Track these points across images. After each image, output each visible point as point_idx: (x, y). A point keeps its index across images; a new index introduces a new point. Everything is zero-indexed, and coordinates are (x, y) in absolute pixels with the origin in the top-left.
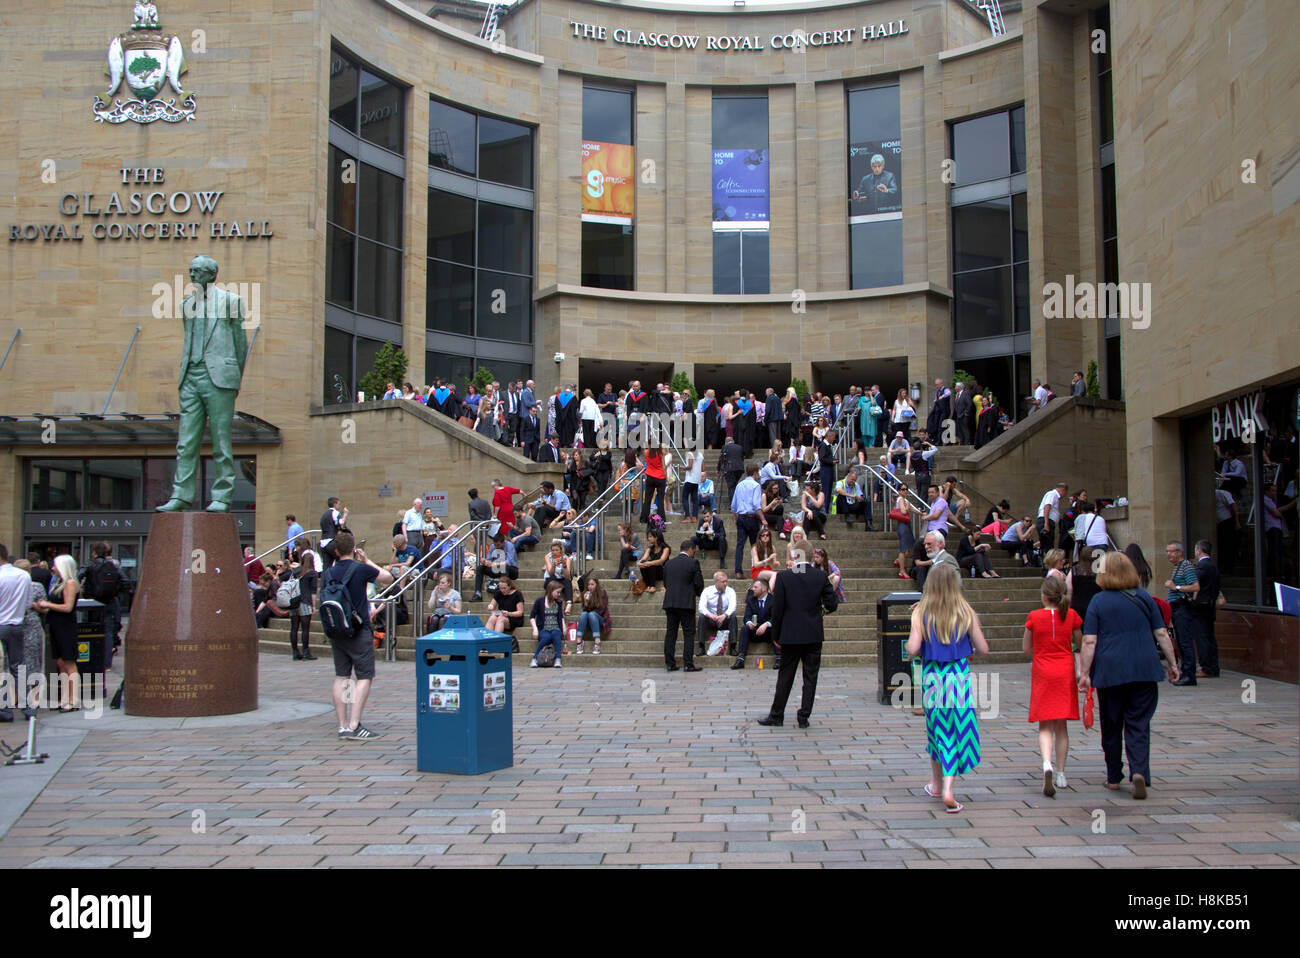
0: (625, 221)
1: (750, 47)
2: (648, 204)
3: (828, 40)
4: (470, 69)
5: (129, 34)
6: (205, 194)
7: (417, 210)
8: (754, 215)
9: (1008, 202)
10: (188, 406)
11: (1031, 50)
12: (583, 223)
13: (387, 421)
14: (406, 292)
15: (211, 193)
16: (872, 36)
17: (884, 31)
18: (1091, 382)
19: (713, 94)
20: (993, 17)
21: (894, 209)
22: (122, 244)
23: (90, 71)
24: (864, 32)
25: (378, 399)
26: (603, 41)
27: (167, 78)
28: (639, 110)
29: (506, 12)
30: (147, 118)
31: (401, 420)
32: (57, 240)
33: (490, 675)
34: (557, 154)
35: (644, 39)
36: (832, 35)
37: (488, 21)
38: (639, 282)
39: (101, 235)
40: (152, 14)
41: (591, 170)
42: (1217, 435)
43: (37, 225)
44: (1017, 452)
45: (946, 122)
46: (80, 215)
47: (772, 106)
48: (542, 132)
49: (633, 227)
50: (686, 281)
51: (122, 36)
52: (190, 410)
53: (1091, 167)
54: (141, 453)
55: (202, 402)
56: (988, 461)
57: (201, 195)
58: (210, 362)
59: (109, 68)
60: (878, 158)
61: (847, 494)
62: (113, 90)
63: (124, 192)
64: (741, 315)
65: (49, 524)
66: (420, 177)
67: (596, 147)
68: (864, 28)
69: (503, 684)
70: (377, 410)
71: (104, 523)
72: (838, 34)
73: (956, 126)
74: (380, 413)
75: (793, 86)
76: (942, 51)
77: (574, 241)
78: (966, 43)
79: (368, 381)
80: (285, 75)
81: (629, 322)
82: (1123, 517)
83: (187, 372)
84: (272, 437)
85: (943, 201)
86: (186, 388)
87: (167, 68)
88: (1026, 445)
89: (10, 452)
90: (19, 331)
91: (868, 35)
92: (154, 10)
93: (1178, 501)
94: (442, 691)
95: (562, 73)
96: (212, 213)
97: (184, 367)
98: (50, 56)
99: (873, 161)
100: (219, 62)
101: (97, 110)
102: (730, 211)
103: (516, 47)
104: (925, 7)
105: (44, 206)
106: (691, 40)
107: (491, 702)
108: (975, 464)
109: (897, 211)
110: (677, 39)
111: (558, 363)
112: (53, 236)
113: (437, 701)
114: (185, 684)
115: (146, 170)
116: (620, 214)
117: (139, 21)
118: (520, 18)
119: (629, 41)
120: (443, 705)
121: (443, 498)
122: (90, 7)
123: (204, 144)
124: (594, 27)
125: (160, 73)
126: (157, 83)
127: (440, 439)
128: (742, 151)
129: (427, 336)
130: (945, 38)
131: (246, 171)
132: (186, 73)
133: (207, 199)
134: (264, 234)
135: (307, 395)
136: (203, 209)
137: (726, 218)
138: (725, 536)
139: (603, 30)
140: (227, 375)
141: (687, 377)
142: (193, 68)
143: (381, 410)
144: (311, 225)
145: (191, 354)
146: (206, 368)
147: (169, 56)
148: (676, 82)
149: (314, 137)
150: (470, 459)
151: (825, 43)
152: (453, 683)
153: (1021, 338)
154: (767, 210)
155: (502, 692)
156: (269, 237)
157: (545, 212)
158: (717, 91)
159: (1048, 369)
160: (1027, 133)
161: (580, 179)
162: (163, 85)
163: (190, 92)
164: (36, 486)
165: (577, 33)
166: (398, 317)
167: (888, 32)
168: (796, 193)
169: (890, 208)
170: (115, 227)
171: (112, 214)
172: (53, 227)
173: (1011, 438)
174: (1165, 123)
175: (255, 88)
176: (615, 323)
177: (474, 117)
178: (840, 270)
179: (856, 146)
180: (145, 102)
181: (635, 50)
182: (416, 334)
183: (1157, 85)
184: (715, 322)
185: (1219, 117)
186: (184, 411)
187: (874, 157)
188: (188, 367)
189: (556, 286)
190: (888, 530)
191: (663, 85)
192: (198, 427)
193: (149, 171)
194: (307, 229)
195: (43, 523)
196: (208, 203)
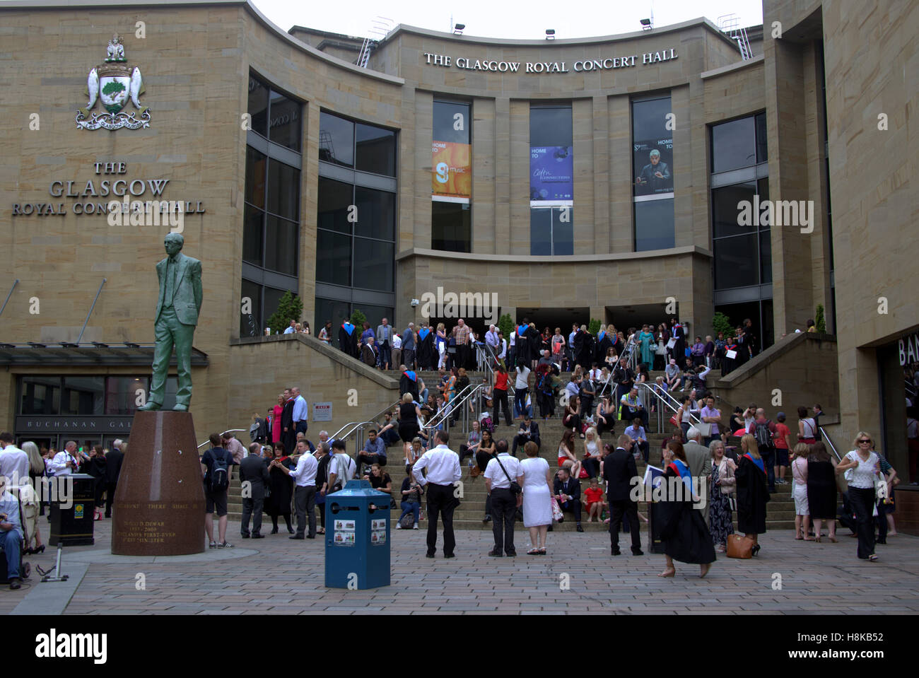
0: (465, 201)
1: (558, 70)
2: (482, 187)
3: (617, 64)
4: (350, 89)
5: (103, 65)
6: (156, 181)
7: (310, 193)
8: (561, 196)
9: (755, 184)
10: (162, 337)
11: (770, 70)
12: (433, 202)
13: (288, 349)
14: (301, 254)
15: (160, 181)
16: (650, 61)
17: (659, 57)
18: (819, 321)
19: (531, 105)
20: (743, 45)
21: (668, 190)
22: (93, 218)
23: (75, 92)
24: (644, 58)
25: (279, 333)
26: (448, 67)
27: (130, 97)
28: (475, 117)
29: (376, 46)
30: (114, 126)
31: (298, 349)
32: (47, 215)
33: (376, 521)
34: (414, 151)
35: (479, 65)
36: (620, 61)
37: (363, 52)
38: (475, 246)
39: (79, 211)
40: (120, 51)
41: (439, 162)
42: (902, 360)
43: (33, 203)
44: (761, 374)
45: (707, 124)
46: (64, 197)
47: (574, 115)
48: (403, 135)
49: (470, 205)
50: (510, 245)
51: (98, 67)
52: (162, 339)
53: (818, 157)
54: (104, 372)
55: (171, 334)
56: (738, 382)
57: (153, 182)
58: (177, 306)
59: (88, 90)
60: (655, 152)
61: (629, 404)
62: (91, 106)
63: (97, 179)
64: (552, 270)
65: (34, 424)
66: (313, 168)
67: (443, 146)
68: (644, 55)
69: (384, 528)
70: (280, 341)
71: (75, 424)
72: (625, 60)
73: (714, 128)
74: (282, 344)
75: (590, 99)
76: (703, 71)
77: (426, 215)
78: (722, 65)
79: (273, 319)
80: (216, 95)
81: (468, 276)
82: (837, 422)
83: (161, 313)
84: (201, 361)
85: (705, 184)
86: (160, 324)
87: (130, 90)
88: (768, 369)
89: (8, 371)
90: (17, 281)
91: (647, 60)
92: (121, 48)
93: (877, 411)
94: (343, 531)
95: (418, 90)
96: (161, 195)
97: (159, 309)
98: (46, 82)
99: (651, 154)
100: (167, 86)
101: (79, 121)
102: (544, 192)
103: (384, 72)
104: (691, 39)
105: (38, 190)
106: (514, 66)
107: (376, 539)
108: (728, 383)
109: (670, 192)
110: (503, 65)
111: (414, 307)
112: (44, 212)
113: (339, 539)
114: (156, 532)
115: (113, 164)
116: (461, 195)
117: (111, 57)
118: (387, 50)
119: (468, 67)
120: (344, 541)
121: (328, 407)
122: (76, 46)
123: (156, 145)
124: (441, 57)
125: (125, 93)
126: (123, 101)
127: (327, 363)
128: (551, 148)
129: (316, 286)
130: (705, 61)
131: (186, 165)
132: (144, 93)
133: (157, 185)
134: (198, 211)
135: (228, 330)
136: (154, 192)
137: (541, 198)
138: (539, 435)
139: (448, 59)
140: (188, 315)
141: (511, 317)
142: (149, 90)
143: (284, 341)
144: (233, 204)
145: (164, 300)
146: (174, 310)
147: (131, 81)
148: (503, 97)
149: (236, 140)
150: (349, 378)
151: (615, 66)
152: (351, 526)
153: (765, 288)
154: (572, 193)
155: (384, 533)
156: (202, 213)
157: (405, 194)
158: (533, 103)
159: (786, 311)
160: (768, 133)
161: (431, 171)
162: (127, 102)
163: (147, 108)
164: (24, 397)
165: (429, 61)
166: (295, 272)
167: (662, 57)
168: (593, 179)
169: (665, 190)
170: (90, 205)
171: (87, 196)
172: (44, 205)
173: (756, 363)
174: (861, 132)
175: (194, 105)
176: (457, 277)
177: (352, 124)
178: (625, 237)
179: (639, 143)
180: (113, 114)
181: (472, 73)
182: (308, 285)
183: (855, 104)
184: (532, 276)
185: (898, 128)
186: (158, 340)
187: (653, 151)
188: (162, 309)
189: (413, 249)
190: (661, 432)
191: (493, 99)
192: (167, 352)
193: (115, 164)
194: (230, 207)
195: (30, 424)
196: (158, 188)
